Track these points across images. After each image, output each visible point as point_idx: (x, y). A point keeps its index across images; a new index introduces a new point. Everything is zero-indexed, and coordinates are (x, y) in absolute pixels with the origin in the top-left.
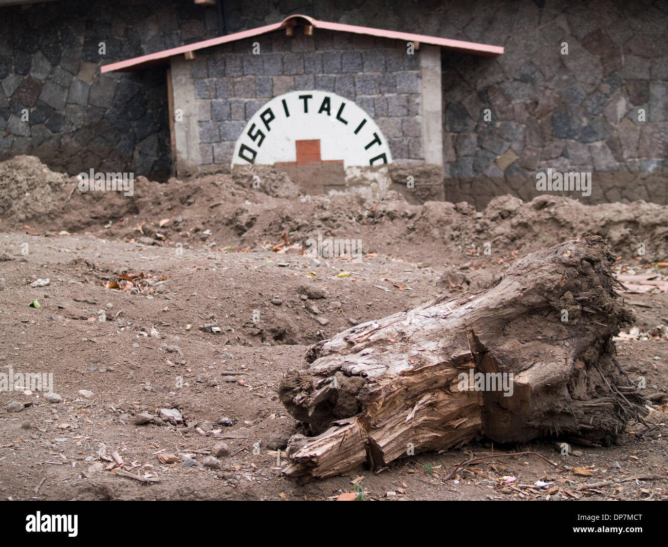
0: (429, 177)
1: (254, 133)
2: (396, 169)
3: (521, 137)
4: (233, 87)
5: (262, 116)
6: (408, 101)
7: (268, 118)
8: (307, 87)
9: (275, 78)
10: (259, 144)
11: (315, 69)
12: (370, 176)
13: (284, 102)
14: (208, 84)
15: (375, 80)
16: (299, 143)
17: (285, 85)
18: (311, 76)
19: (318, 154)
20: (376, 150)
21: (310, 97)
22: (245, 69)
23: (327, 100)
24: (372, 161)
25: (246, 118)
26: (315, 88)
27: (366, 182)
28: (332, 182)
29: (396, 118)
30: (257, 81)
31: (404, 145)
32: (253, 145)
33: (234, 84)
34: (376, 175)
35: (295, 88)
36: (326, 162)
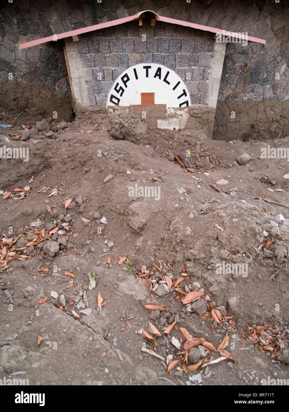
0: (209, 114)
1: (118, 89)
2: (192, 109)
3: (236, 82)
4: (105, 60)
5: (122, 79)
6: (204, 71)
7: (126, 79)
8: (148, 61)
9: (129, 54)
10: (121, 95)
11: (153, 49)
12: (179, 112)
13: (135, 70)
14: (89, 57)
15: (187, 58)
16: (143, 95)
17: (135, 60)
18: (151, 54)
19: (153, 101)
20: (184, 99)
21: (150, 67)
22: (111, 48)
23: (159, 70)
24: (180, 105)
25: (113, 79)
26: (153, 62)
27: (177, 116)
28: (159, 116)
29: (196, 81)
30: (119, 56)
31: (198, 97)
32: (118, 95)
33: (105, 58)
34: (182, 112)
35: (141, 62)
36: (157, 105)
